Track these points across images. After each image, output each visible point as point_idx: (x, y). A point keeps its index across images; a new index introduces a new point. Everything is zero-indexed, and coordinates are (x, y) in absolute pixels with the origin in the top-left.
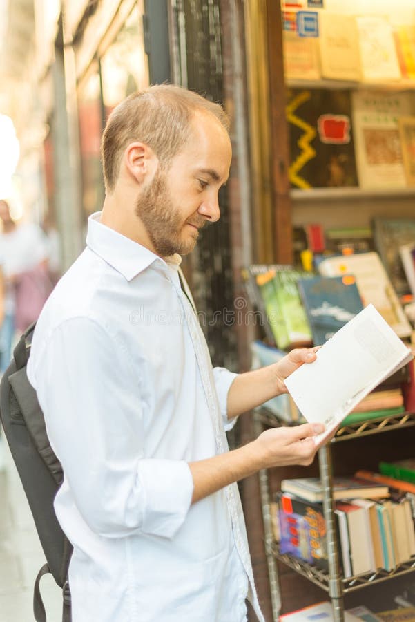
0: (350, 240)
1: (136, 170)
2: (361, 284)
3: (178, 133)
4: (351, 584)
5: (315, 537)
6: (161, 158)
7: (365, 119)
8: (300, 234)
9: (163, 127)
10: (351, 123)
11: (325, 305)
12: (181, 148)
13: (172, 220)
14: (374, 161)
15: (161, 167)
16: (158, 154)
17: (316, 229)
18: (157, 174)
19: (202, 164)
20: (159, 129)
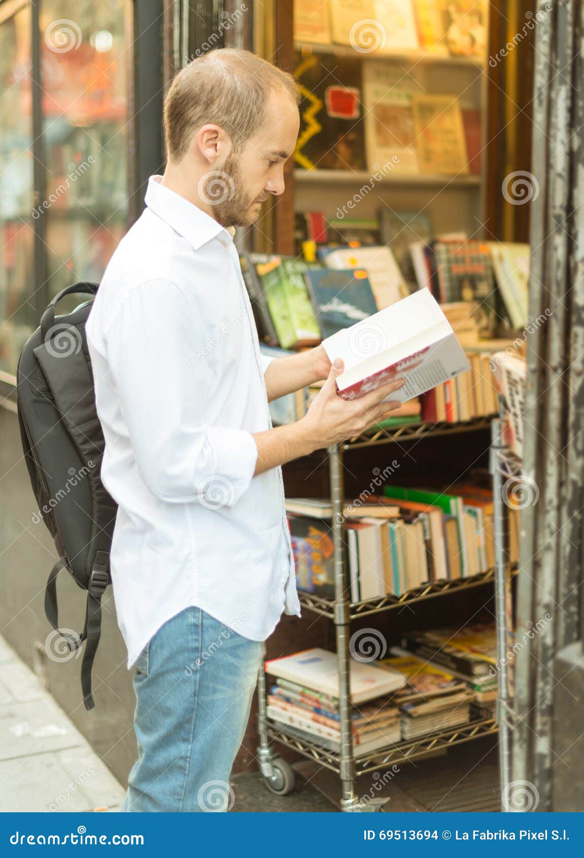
0: (355, 232)
1: (209, 152)
2: (374, 280)
3: (254, 116)
4: (359, 609)
5: (319, 559)
6: (235, 140)
7: (377, 93)
8: (300, 221)
9: (239, 110)
10: (362, 96)
11: (335, 300)
12: (255, 132)
13: (242, 201)
14: (385, 142)
15: (234, 150)
16: (232, 136)
17: (317, 216)
18: (230, 156)
19: (275, 147)
20: (235, 113)
